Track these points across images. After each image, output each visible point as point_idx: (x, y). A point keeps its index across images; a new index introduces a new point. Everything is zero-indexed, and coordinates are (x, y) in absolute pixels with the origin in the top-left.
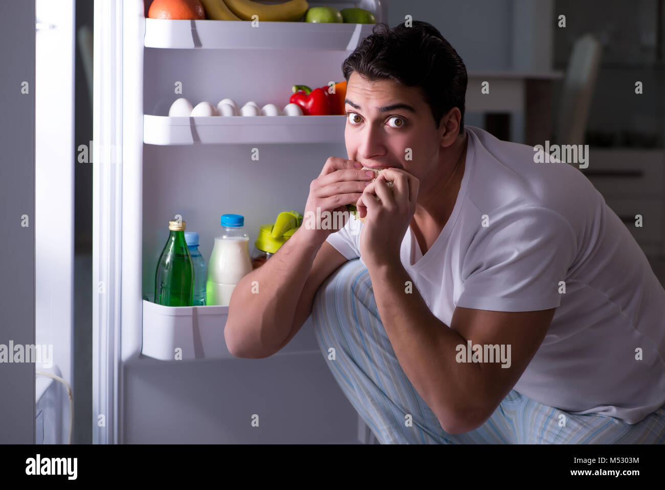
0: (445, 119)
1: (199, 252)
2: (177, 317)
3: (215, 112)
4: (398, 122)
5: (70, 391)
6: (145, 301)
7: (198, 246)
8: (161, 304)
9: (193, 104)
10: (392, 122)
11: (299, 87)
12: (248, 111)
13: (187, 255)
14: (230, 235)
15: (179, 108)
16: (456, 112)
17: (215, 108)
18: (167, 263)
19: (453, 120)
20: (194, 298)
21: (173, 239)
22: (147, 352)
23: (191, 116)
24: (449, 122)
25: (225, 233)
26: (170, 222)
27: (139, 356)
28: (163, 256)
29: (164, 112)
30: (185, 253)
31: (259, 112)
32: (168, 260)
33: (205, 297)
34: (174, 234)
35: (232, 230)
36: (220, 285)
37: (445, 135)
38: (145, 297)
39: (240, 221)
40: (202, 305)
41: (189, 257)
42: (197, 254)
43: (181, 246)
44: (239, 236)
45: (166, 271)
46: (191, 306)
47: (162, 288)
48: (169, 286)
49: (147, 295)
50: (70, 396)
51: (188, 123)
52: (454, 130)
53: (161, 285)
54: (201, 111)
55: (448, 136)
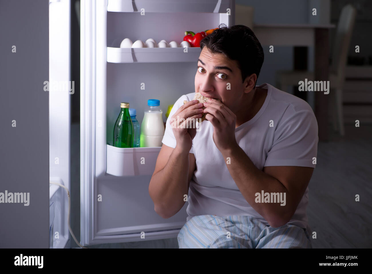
0: (248, 78)
1: (136, 120)
2: (125, 153)
3: (145, 46)
4: (223, 76)
5: (69, 192)
6: (108, 145)
7: (136, 116)
8: (116, 146)
9: (133, 41)
10: (220, 76)
11: (188, 32)
12: (162, 45)
13: (130, 121)
14: (153, 110)
15: (125, 43)
16: (254, 76)
17: (144, 43)
18: (119, 125)
19: (252, 80)
20: (134, 143)
21: (123, 112)
22: (109, 172)
23: (132, 48)
24: (250, 80)
25: (150, 109)
26: (121, 104)
27: (105, 174)
28: (118, 122)
29: (118, 45)
30: (129, 120)
31: (168, 45)
32: (120, 124)
33: (139, 143)
34: (123, 109)
35: (154, 107)
36: (148, 136)
37: (247, 87)
38: (108, 143)
39: (158, 103)
40: (138, 147)
41: (131, 122)
42: (135, 120)
43: (127, 116)
44: (157, 111)
45: (119, 129)
46: (132, 147)
47: (117, 138)
48: (121, 137)
49: (109, 142)
50: (68, 195)
51: (131, 51)
52: (252, 85)
53: (117, 137)
54: (137, 45)
55: (248, 88)
